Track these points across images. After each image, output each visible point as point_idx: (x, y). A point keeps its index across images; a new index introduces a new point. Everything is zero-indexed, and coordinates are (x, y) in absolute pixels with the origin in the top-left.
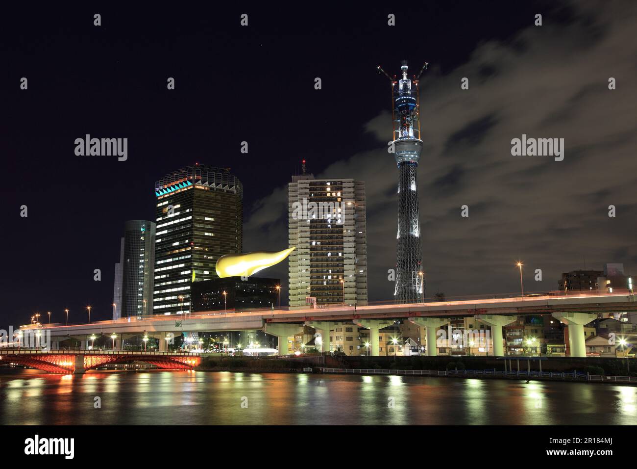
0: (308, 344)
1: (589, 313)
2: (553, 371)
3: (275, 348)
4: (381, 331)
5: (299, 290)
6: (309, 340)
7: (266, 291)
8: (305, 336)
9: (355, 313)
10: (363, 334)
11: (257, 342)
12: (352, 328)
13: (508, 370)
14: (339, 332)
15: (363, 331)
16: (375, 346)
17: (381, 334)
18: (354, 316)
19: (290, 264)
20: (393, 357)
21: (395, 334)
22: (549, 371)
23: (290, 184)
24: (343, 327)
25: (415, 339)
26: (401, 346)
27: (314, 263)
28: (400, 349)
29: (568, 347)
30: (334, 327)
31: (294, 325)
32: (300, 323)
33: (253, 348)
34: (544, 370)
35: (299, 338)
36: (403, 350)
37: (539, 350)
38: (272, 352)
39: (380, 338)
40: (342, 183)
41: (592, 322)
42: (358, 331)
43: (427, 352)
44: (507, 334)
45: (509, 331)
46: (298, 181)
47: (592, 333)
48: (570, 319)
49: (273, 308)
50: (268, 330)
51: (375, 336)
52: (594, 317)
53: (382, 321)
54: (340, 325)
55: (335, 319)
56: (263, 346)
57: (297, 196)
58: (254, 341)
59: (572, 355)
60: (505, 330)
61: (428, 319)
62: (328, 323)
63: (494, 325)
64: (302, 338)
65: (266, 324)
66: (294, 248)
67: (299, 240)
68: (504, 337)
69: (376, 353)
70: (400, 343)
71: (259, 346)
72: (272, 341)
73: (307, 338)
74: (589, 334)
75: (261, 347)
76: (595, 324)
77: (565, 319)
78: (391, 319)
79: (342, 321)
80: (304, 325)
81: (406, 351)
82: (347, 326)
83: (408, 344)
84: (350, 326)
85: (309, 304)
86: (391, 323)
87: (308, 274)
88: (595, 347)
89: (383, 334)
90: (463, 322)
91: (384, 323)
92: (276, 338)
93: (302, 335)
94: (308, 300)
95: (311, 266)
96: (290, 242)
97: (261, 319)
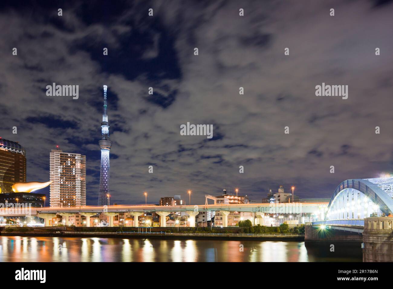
0: (59, 222)
1: (168, 212)
2: (155, 232)
3: (43, 223)
4: (91, 217)
5: (55, 200)
6: (59, 221)
7: (38, 199)
8: (57, 219)
9: (80, 210)
10: (83, 218)
11: (34, 221)
12: (78, 216)
13: (139, 232)
14: (73, 217)
15: (84, 217)
16: (88, 223)
17: (91, 218)
18: (79, 211)
19: (50, 188)
20: (95, 227)
21: (97, 218)
22: (153, 232)
23: (50, 153)
24: (75, 215)
25: (105, 220)
26: (99, 223)
27: (62, 189)
28: (98, 224)
29: (160, 224)
30: (71, 215)
31: (52, 214)
32: (55, 213)
33: (32, 223)
34: (151, 232)
35: (54, 219)
36: (100, 224)
37: (151, 225)
38: (42, 225)
39: (90, 220)
40: (75, 155)
41: (169, 215)
42: (81, 217)
43: (109, 225)
44: (140, 219)
45: (141, 218)
46: (55, 152)
47: (169, 219)
48: (162, 214)
49: (42, 207)
50: (40, 216)
51: (88, 219)
52: (170, 213)
53: (92, 213)
54: (73, 215)
55: (70, 212)
56: (37, 222)
57: (54, 159)
58: (33, 221)
59: (161, 226)
60: (139, 217)
61: (110, 213)
62: (68, 214)
63: (135, 216)
64: (56, 219)
65: (38, 214)
66: (52, 181)
67: (55, 178)
68: (139, 220)
69: (89, 225)
70: (98, 222)
71: (35, 222)
72: (42, 220)
73: (58, 220)
74: (167, 219)
75: (36, 223)
76: (170, 216)
77: (160, 213)
78: (95, 213)
79: (74, 213)
80: (57, 214)
81: (101, 225)
82: (77, 215)
83: (102, 222)
84: (78, 215)
85: (60, 205)
86: (95, 214)
87: (59, 193)
88: (169, 223)
89: (92, 218)
90: (124, 214)
91: (92, 214)
92: (43, 219)
93: (56, 218)
94: (58, 204)
95: (61, 190)
96: (50, 179)
97: (36, 211)
